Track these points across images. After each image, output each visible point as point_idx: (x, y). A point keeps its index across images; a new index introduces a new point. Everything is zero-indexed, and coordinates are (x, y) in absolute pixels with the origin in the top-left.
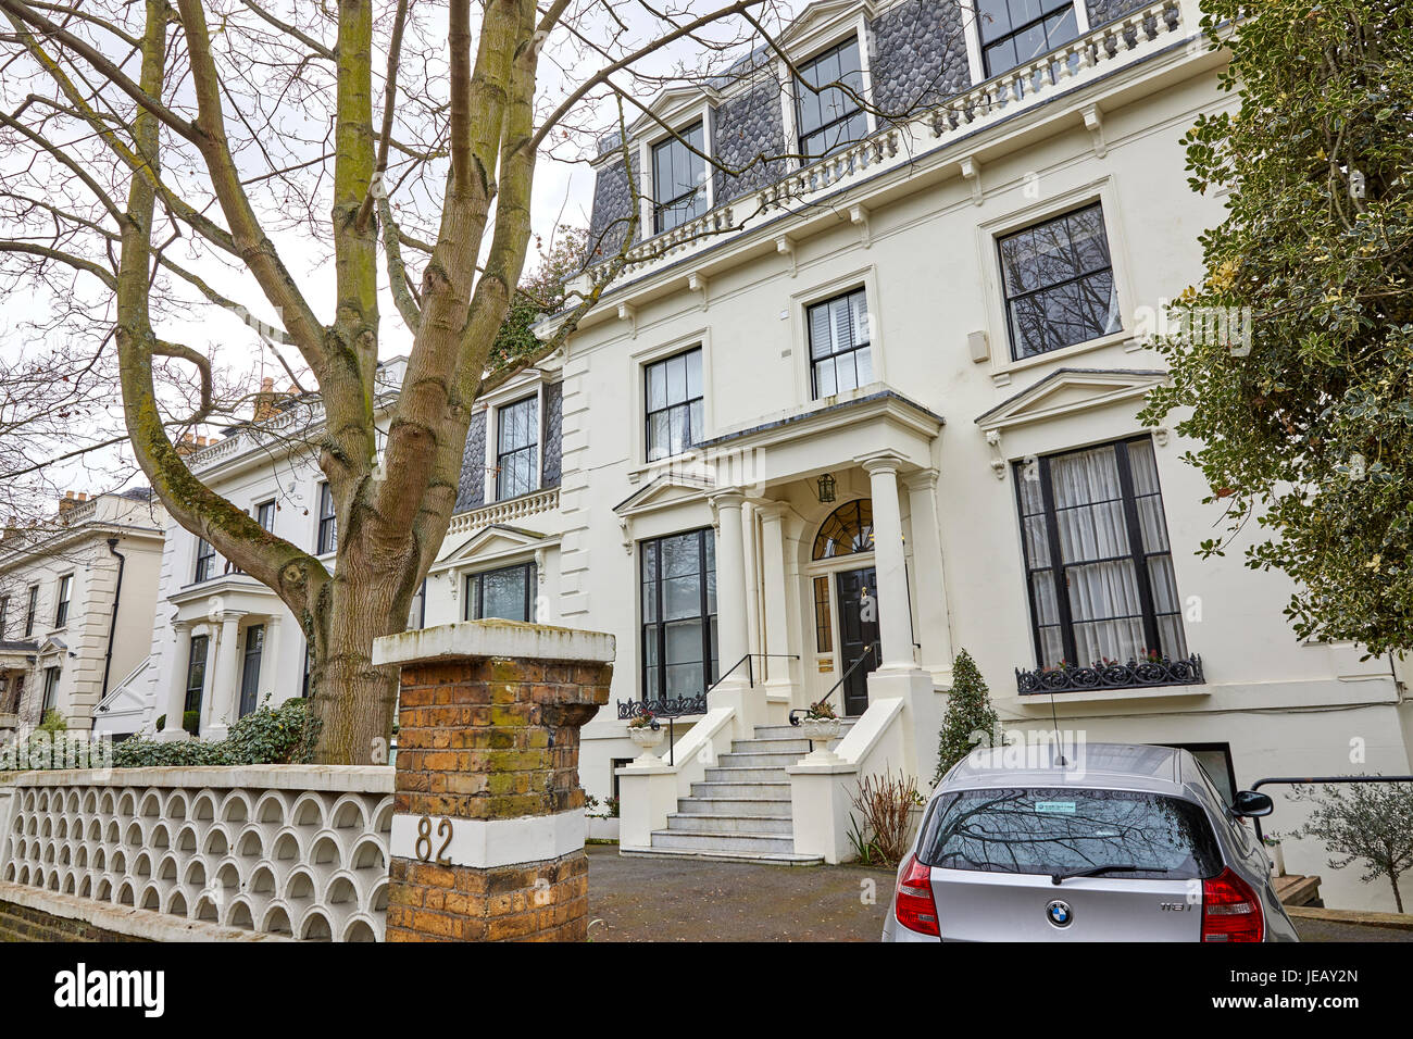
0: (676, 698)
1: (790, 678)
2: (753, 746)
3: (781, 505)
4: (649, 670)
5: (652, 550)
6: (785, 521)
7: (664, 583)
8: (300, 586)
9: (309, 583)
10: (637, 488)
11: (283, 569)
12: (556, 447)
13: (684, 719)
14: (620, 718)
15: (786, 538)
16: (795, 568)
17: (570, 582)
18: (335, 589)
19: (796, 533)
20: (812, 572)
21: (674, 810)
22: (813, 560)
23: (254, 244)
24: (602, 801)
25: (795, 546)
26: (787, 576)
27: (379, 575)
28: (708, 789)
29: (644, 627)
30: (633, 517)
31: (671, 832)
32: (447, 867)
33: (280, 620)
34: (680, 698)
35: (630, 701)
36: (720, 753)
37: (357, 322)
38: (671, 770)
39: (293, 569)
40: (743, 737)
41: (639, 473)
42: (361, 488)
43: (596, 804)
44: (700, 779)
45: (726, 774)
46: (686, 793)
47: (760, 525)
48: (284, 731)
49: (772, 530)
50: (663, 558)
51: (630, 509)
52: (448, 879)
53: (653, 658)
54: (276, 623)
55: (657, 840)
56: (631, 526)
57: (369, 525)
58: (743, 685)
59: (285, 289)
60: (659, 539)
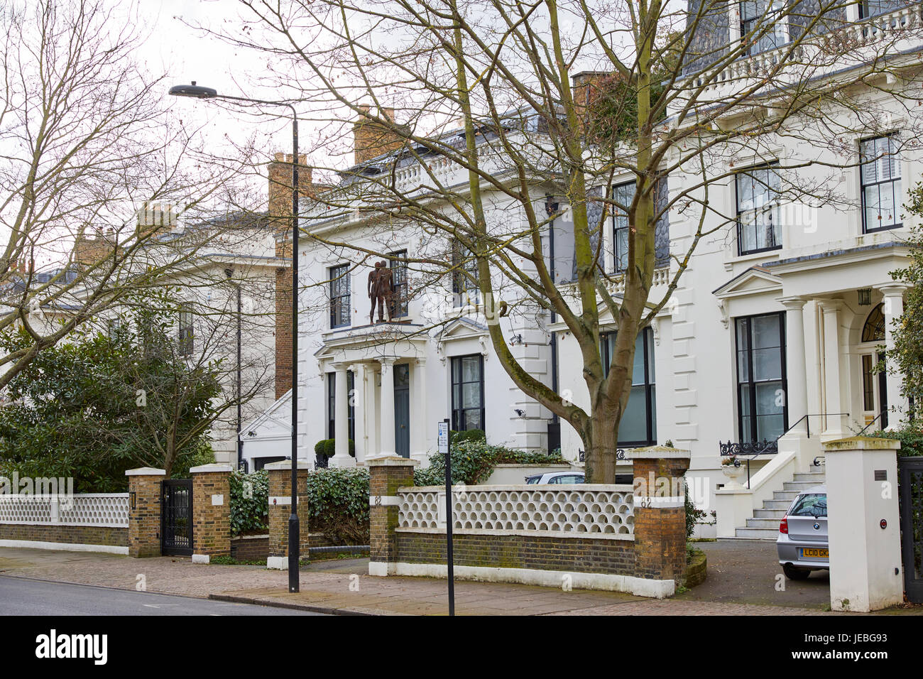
0: (762, 442)
1: (842, 429)
2: (807, 477)
3: (836, 302)
4: (744, 419)
5: (745, 325)
6: (840, 313)
7: (754, 352)
8: (579, 420)
9: (582, 419)
10: (730, 277)
11: (572, 414)
12: (664, 228)
13: (761, 457)
14: (722, 455)
15: (840, 326)
16: (847, 349)
17: (680, 347)
18: (593, 423)
19: (848, 323)
20: (861, 351)
21: (751, 516)
22: (863, 341)
23: (555, 296)
24: (708, 514)
25: (847, 333)
26: (841, 355)
27: (609, 418)
28: (774, 504)
29: (739, 386)
30: (728, 299)
31: (748, 528)
32: (650, 508)
33: (424, 362)
34: (765, 441)
35: (729, 443)
36: (785, 481)
37: (591, 319)
38: (748, 491)
39: (575, 414)
40: (801, 471)
41: (733, 263)
42: (600, 387)
43: (704, 515)
44: (770, 497)
45: (786, 495)
46: (760, 506)
47: (823, 315)
48: (471, 461)
49: (830, 319)
50: (753, 332)
51: (725, 293)
52: (651, 511)
53: (746, 411)
54: (421, 364)
55: (739, 532)
56: (728, 306)
57: (605, 401)
58: (801, 436)
59: (566, 311)
60: (749, 318)
